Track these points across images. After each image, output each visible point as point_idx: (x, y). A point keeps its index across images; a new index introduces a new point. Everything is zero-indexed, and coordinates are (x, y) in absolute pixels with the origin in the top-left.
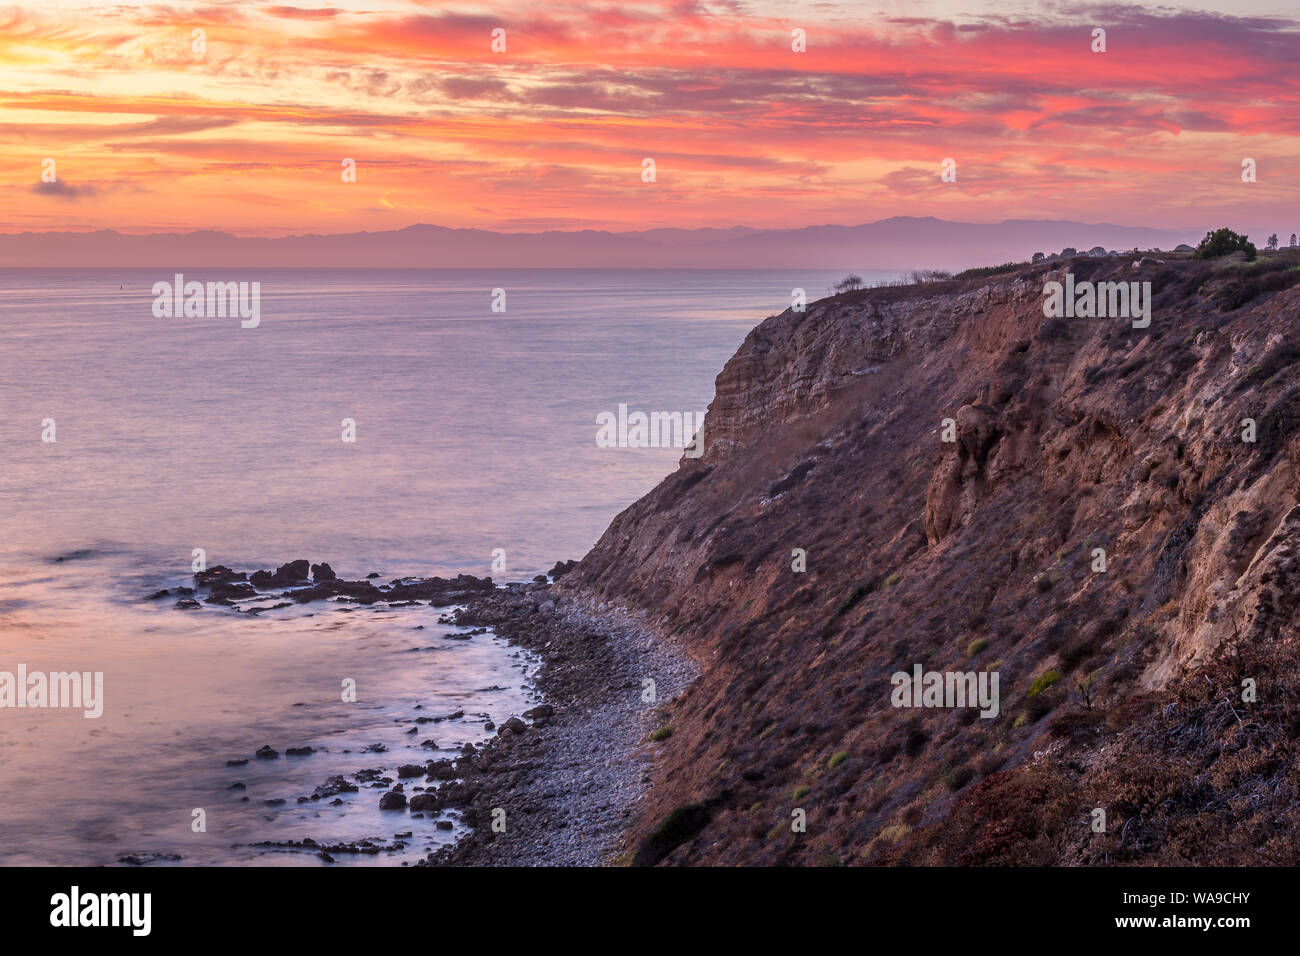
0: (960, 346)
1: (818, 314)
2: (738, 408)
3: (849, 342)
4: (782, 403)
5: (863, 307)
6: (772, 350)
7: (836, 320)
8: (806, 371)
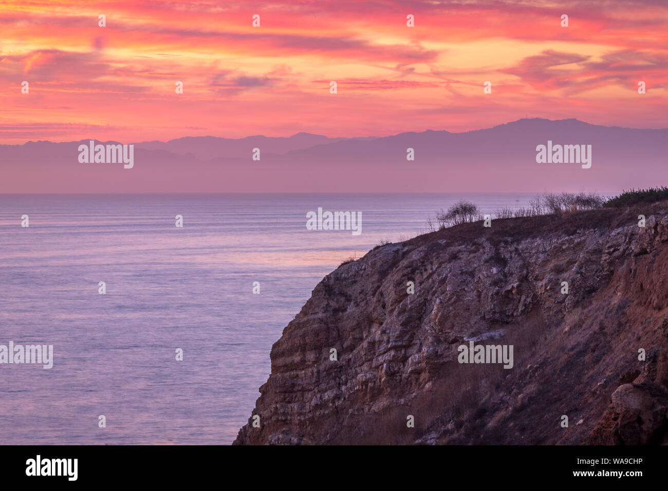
0: (615, 301)
1: (415, 256)
2: (303, 390)
3: (458, 295)
4: (365, 383)
5: (478, 246)
6: (351, 309)
7: (441, 264)
8: (400, 337)
